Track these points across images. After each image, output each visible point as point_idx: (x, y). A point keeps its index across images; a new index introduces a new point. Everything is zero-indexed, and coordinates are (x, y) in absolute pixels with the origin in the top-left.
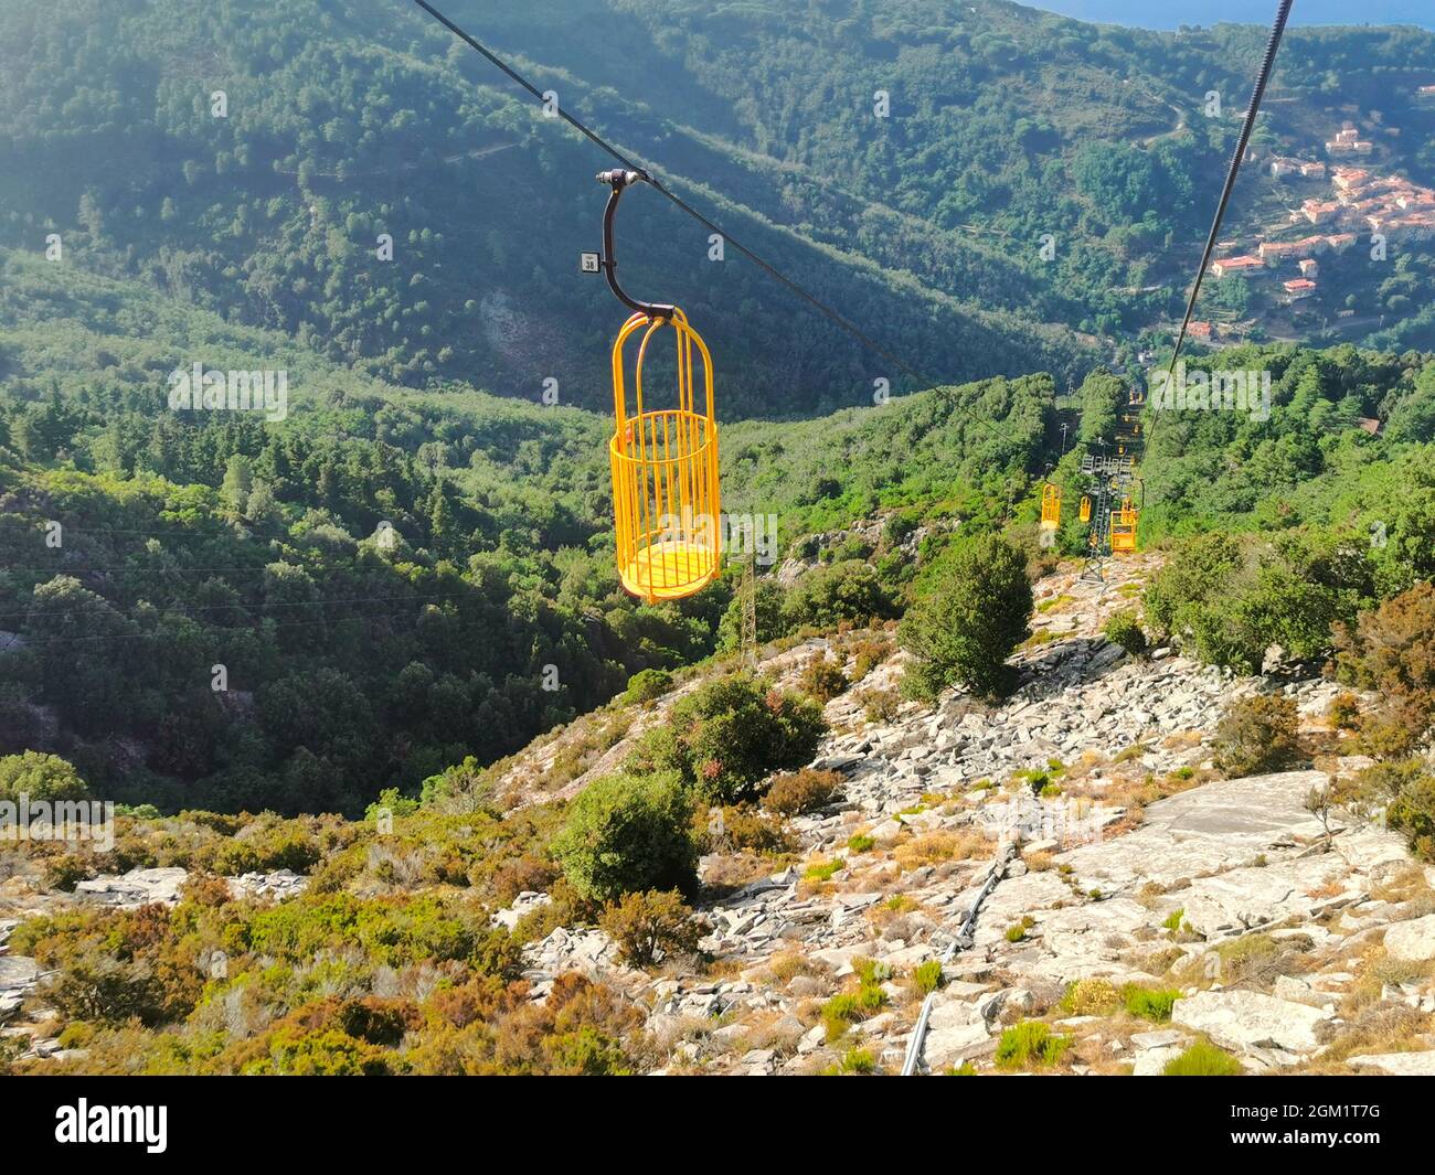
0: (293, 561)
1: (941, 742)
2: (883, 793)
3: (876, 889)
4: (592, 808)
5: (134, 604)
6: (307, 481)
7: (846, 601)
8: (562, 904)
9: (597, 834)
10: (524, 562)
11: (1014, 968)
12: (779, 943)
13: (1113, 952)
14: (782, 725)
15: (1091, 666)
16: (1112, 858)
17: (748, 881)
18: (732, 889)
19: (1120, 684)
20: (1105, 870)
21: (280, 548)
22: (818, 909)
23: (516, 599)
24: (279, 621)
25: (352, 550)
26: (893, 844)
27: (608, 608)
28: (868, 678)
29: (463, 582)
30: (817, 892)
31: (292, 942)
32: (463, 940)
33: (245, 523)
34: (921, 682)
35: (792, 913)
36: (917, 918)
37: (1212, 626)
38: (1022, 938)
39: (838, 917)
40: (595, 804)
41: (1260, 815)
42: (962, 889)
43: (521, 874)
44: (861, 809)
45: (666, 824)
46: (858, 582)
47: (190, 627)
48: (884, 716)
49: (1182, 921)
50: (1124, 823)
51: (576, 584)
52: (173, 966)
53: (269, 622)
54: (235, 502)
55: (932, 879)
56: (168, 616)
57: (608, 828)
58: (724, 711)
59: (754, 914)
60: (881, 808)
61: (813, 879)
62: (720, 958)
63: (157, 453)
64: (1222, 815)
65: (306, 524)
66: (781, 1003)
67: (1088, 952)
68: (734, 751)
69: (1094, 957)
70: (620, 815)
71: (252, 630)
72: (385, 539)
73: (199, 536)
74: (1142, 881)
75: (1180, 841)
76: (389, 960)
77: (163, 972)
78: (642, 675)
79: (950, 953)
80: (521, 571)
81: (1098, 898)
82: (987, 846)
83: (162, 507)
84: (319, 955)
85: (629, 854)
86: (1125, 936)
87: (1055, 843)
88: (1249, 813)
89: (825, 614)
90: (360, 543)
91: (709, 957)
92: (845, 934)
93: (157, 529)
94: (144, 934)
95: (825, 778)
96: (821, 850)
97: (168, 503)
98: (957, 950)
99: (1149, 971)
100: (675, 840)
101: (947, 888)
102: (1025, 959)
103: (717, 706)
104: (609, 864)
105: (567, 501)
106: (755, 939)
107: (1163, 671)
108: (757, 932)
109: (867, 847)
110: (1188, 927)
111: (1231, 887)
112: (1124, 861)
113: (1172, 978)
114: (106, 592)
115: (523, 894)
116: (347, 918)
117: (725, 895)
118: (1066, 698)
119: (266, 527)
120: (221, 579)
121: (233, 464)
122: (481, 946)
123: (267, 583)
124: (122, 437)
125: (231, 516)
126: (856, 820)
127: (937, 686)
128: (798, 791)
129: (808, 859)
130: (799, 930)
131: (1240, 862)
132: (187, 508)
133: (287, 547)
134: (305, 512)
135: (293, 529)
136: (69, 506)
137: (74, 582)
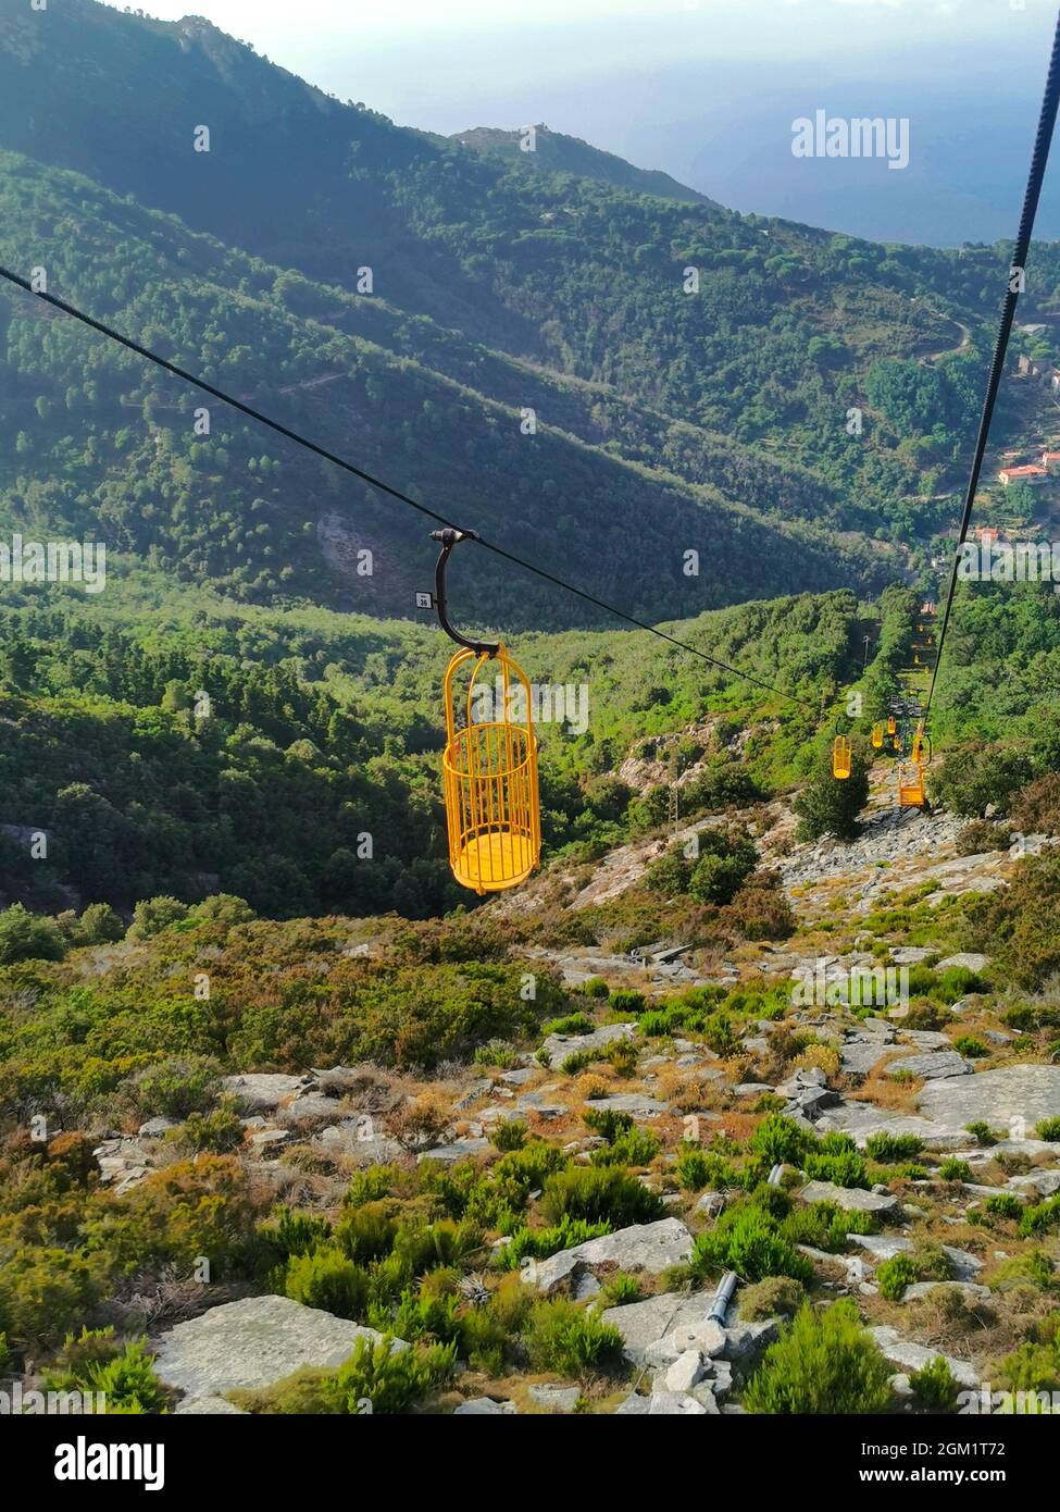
0: (240, 768)
1: (823, 860)
5: (127, 803)
6: (231, 701)
7: (729, 790)
10: (407, 765)
15: (901, 821)
19: (918, 828)
21: (226, 757)
24: (233, 817)
25: (280, 759)
28: (767, 834)
29: (369, 783)
33: (197, 737)
34: (808, 832)
37: (959, 794)
46: (738, 777)
47: (171, 822)
48: (784, 853)
53: (226, 817)
54: (185, 720)
56: (153, 814)
63: (105, 679)
65: (239, 737)
71: (215, 825)
72: (302, 749)
73: (164, 747)
80: (406, 771)
83: (133, 726)
89: (715, 800)
90: (285, 752)
93: (133, 743)
97: (137, 722)
105: (422, 708)
107: (939, 820)
114: (106, 795)
118: (889, 836)
119: (210, 739)
120: (188, 783)
121: (171, 687)
123: (220, 786)
125: (186, 732)
127: (817, 834)
132: (153, 726)
133: (231, 757)
134: (236, 727)
135: (231, 740)
136: (68, 727)
137: (86, 787)
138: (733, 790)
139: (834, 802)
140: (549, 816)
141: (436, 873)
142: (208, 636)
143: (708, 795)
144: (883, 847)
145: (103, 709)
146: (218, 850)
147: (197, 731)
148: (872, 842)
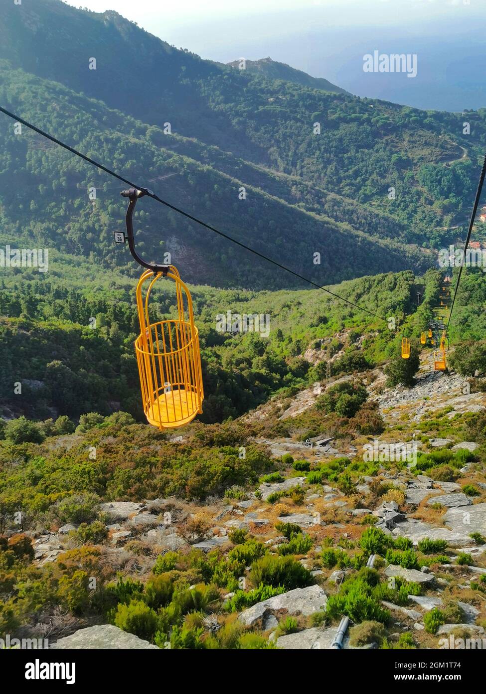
0: (130, 353)
1: (398, 396)
5: (78, 370)
6: (126, 322)
10: (206, 352)
15: (435, 378)
21: (124, 348)
23: (209, 366)
24: (127, 376)
27: (242, 369)
28: (372, 384)
33: (110, 339)
34: (391, 383)
37: (462, 365)
46: (359, 358)
47: (98, 378)
48: (380, 393)
51: (229, 360)
53: (123, 376)
54: (105, 331)
56: (90, 374)
63: (69, 313)
65: (129, 339)
71: (119, 379)
72: (159, 344)
73: (95, 344)
80: (206, 355)
83: (81, 334)
89: (348, 368)
93: (82, 342)
97: (83, 333)
103: (342, 388)
107: (453, 377)
114: (69, 366)
119: (117, 340)
120: (106, 360)
121: (99, 316)
123: (121, 362)
125: (106, 337)
127: (395, 384)
132: (90, 334)
133: (126, 348)
134: (128, 334)
135: (126, 341)
136: (52, 335)
137: (60, 362)
138: (356, 364)
139: (403, 369)
140: (272, 376)
141: (220, 402)
142: (116, 293)
143: (344, 366)
144: (426, 390)
145: (67, 326)
146: (120, 391)
147: (110, 336)
148: (421, 388)
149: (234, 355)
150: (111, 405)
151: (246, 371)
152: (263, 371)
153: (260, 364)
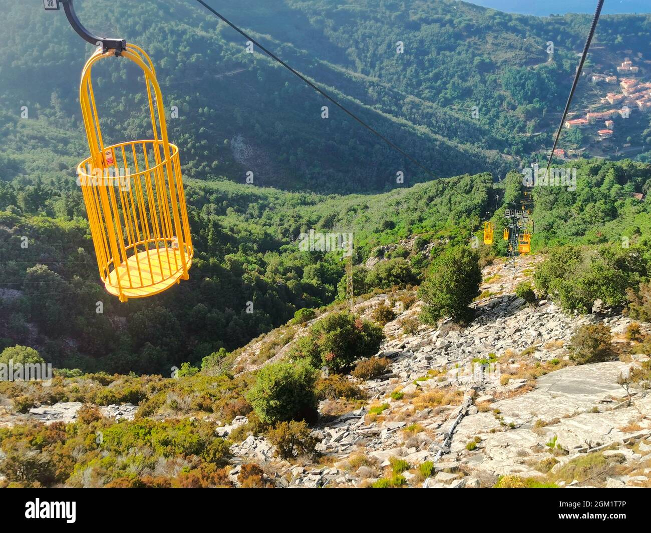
1: (438, 344)
2: (410, 369)
3: (404, 420)
4: (266, 379)
5: (72, 278)
7: (395, 277)
8: (252, 424)
9: (268, 391)
10: (250, 258)
11: (470, 465)
12: (354, 447)
13: (521, 459)
14: (362, 336)
15: (509, 308)
16: (520, 406)
17: (343, 414)
18: (335, 417)
19: (522, 317)
20: (517, 412)
22: (375, 429)
23: (246, 275)
26: (413, 396)
27: (288, 279)
29: (222, 268)
30: (375, 420)
31: (119, 444)
32: (200, 444)
34: (429, 315)
35: (362, 431)
36: (422, 436)
37: (568, 290)
38: (475, 448)
39: (384, 434)
40: (267, 376)
41: (594, 384)
42: (446, 420)
43: (237, 408)
44: (399, 377)
45: (302, 387)
46: (401, 268)
48: (412, 331)
49: (557, 443)
50: (526, 388)
51: (274, 269)
52: (61, 455)
55: (431, 415)
56: (88, 283)
57: (273, 388)
58: (336, 329)
59: (343, 432)
60: (408, 377)
61: (373, 414)
62: (325, 455)
64: (574, 385)
66: (353, 481)
67: (508, 458)
68: (340, 348)
69: (511, 461)
70: (279, 382)
74: (535, 419)
75: (554, 398)
76: (164, 454)
77: (56, 458)
78: (301, 311)
79: (438, 456)
80: (249, 262)
81: (513, 427)
82: (458, 398)
83: (85, 233)
84: (131, 450)
85: (283, 401)
86: (528, 450)
87: (491, 397)
88: (588, 383)
89: (385, 283)
91: (320, 455)
92: (387, 443)
93: (83, 243)
94: (53, 437)
95: (382, 362)
96: (378, 398)
98: (442, 454)
99: (540, 470)
100: (306, 394)
101: (438, 419)
102: (476, 460)
103: (332, 326)
104: (274, 406)
105: (270, 231)
106: (343, 445)
107: (544, 311)
108: (345, 441)
109: (400, 397)
110: (559, 446)
111: (580, 425)
112: (526, 408)
113: (552, 475)
114: (59, 272)
115: (238, 417)
116: (147, 431)
117: (331, 421)
118: (497, 324)
122: (209, 447)
124: (68, 201)
126: (396, 382)
127: (436, 318)
128: (369, 368)
129: (371, 404)
130: (364, 441)
131: (585, 410)
136: (43, 233)
137: (45, 267)
138: (397, 276)
140: (324, 287)
141: (254, 318)
143: (380, 279)
144: (492, 334)
148: (482, 329)
149: (282, 263)
150: (114, 321)
151: (292, 281)
152: (314, 282)
153: (311, 273)
